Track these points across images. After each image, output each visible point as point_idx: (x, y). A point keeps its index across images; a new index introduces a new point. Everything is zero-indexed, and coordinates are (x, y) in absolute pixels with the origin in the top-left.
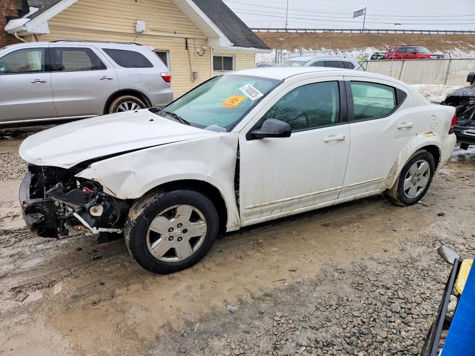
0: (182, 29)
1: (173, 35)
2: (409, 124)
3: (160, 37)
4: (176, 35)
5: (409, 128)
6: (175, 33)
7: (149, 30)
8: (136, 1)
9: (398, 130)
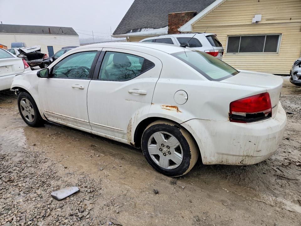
0: (297, 15)
1: (289, 21)
2: (143, 91)
3: (274, 24)
4: (292, 21)
5: (142, 95)
6: (291, 19)
7: (265, 20)
8: (259, 1)
9: (128, 93)
